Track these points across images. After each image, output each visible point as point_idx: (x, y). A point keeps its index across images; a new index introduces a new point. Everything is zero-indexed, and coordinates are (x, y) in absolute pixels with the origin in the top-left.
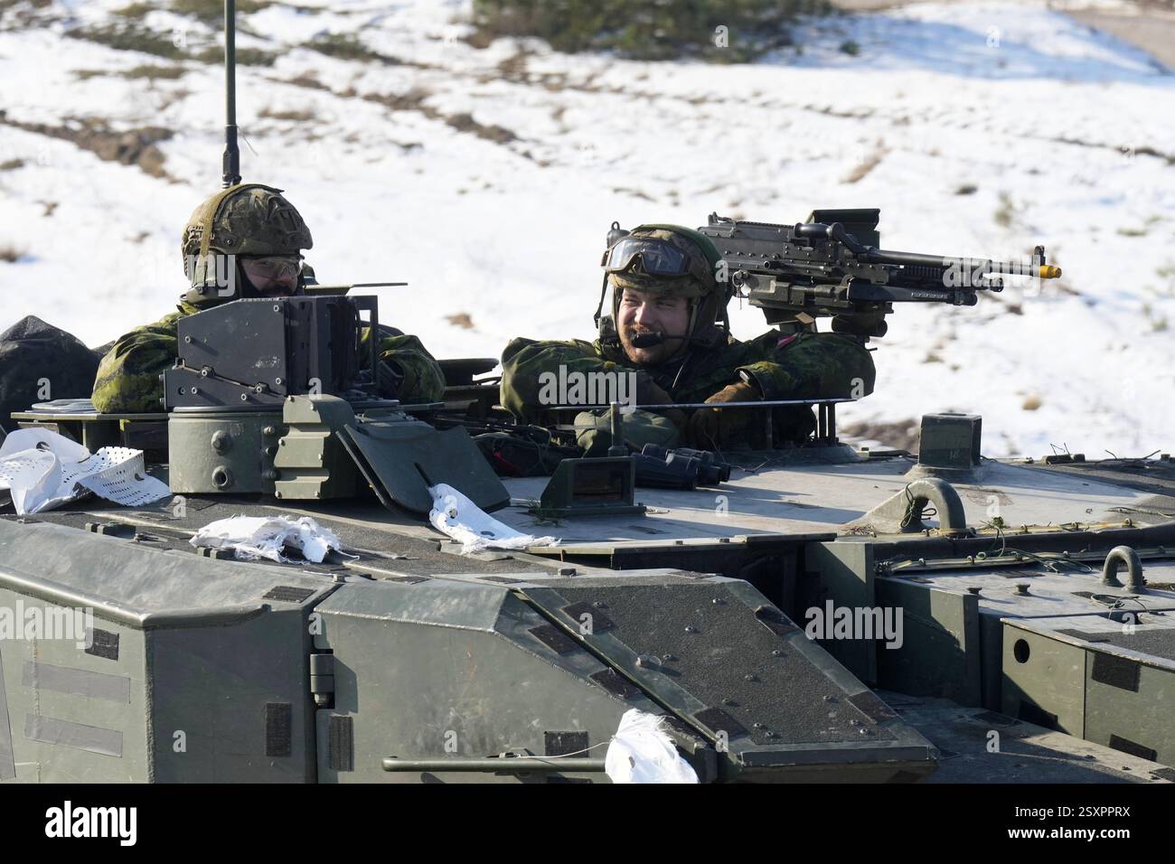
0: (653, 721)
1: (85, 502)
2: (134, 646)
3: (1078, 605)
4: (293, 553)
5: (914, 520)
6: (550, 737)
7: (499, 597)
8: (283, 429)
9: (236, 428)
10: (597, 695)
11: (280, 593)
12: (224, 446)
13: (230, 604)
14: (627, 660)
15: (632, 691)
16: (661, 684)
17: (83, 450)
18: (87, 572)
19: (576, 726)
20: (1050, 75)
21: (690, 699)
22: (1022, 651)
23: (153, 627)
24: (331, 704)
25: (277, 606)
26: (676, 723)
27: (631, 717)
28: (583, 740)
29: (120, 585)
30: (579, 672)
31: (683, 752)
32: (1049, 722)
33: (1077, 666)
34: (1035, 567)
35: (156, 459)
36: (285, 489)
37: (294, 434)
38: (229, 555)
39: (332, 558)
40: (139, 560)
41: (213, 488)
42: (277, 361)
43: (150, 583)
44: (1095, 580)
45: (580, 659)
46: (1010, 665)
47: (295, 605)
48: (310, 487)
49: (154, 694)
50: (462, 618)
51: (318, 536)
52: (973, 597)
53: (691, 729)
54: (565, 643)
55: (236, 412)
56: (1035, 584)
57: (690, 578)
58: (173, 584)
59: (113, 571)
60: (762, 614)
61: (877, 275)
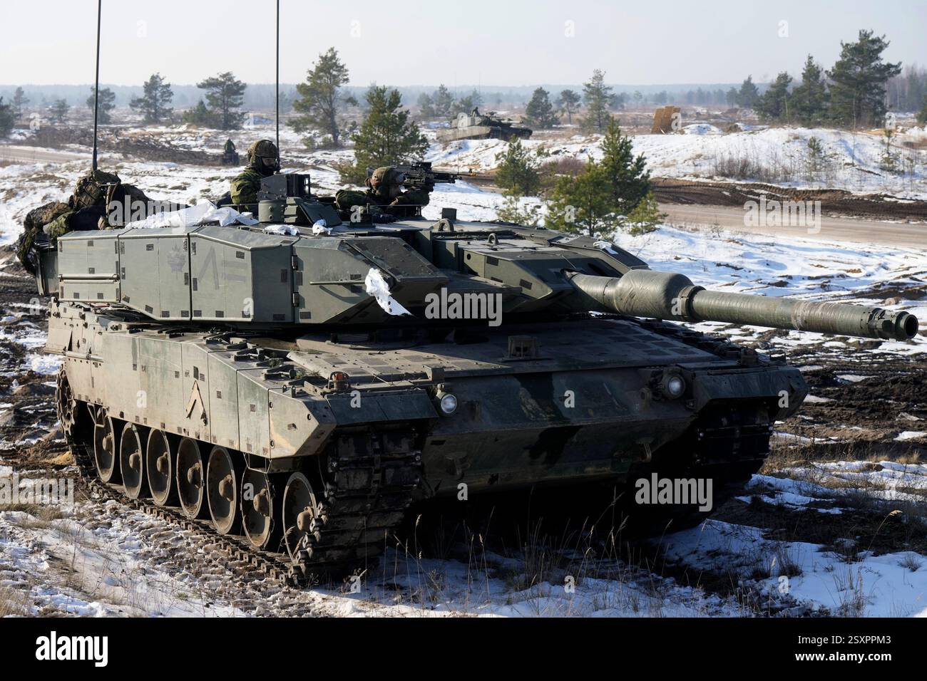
0: (377, 271)
1: (237, 224)
2: (248, 255)
3: (483, 247)
4: (288, 233)
5: (441, 229)
6: (352, 276)
7: (339, 242)
8: (286, 205)
9: (275, 206)
10: (364, 265)
11: (284, 242)
12: (272, 210)
13: (272, 245)
14: (371, 257)
15: (372, 264)
16: (379, 262)
17: (238, 213)
18: (236, 239)
19: (358, 273)
20: (459, 191)
21: (386, 266)
22: (469, 257)
23: (253, 250)
24: (297, 269)
25: (283, 245)
26: (383, 271)
27: (372, 269)
28: (360, 276)
29: (245, 241)
30: (359, 260)
31: (385, 279)
32: (476, 274)
33: (483, 260)
34: (471, 239)
35: (256, 215)
36: (287, 220)
37: (289, 206)
38: (272, 233)
39: (298, 234)
40: (250, 235)
41: (269, 220)
42: (285, 189)
43: (252, 240)
44: (487, 242)
45: (359, 256)
46: (466, 261)
47: (288, 245)
48: (293, 219)
49: (253, 268)
50: (330, 247)
51: (294, 230)
52: (456, 245)
53: (387, 273)
54: (355, 253)
55: (275, 202)
56: (471, 242)
57: (387, 238)
58: (258, 240)
59: (243, 238)
60: (405, 246)
61: (431, 176)
